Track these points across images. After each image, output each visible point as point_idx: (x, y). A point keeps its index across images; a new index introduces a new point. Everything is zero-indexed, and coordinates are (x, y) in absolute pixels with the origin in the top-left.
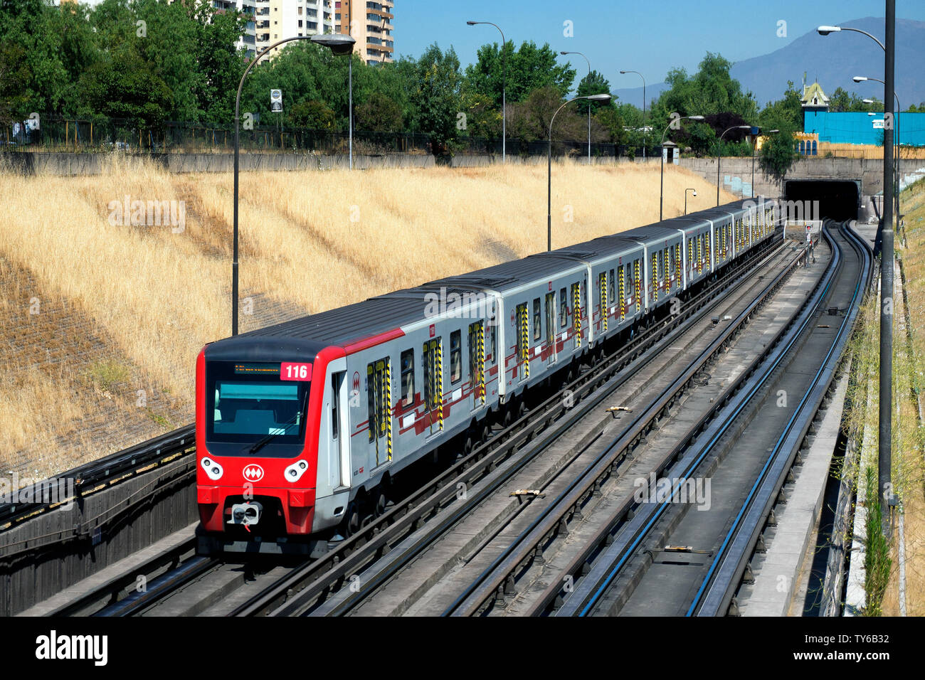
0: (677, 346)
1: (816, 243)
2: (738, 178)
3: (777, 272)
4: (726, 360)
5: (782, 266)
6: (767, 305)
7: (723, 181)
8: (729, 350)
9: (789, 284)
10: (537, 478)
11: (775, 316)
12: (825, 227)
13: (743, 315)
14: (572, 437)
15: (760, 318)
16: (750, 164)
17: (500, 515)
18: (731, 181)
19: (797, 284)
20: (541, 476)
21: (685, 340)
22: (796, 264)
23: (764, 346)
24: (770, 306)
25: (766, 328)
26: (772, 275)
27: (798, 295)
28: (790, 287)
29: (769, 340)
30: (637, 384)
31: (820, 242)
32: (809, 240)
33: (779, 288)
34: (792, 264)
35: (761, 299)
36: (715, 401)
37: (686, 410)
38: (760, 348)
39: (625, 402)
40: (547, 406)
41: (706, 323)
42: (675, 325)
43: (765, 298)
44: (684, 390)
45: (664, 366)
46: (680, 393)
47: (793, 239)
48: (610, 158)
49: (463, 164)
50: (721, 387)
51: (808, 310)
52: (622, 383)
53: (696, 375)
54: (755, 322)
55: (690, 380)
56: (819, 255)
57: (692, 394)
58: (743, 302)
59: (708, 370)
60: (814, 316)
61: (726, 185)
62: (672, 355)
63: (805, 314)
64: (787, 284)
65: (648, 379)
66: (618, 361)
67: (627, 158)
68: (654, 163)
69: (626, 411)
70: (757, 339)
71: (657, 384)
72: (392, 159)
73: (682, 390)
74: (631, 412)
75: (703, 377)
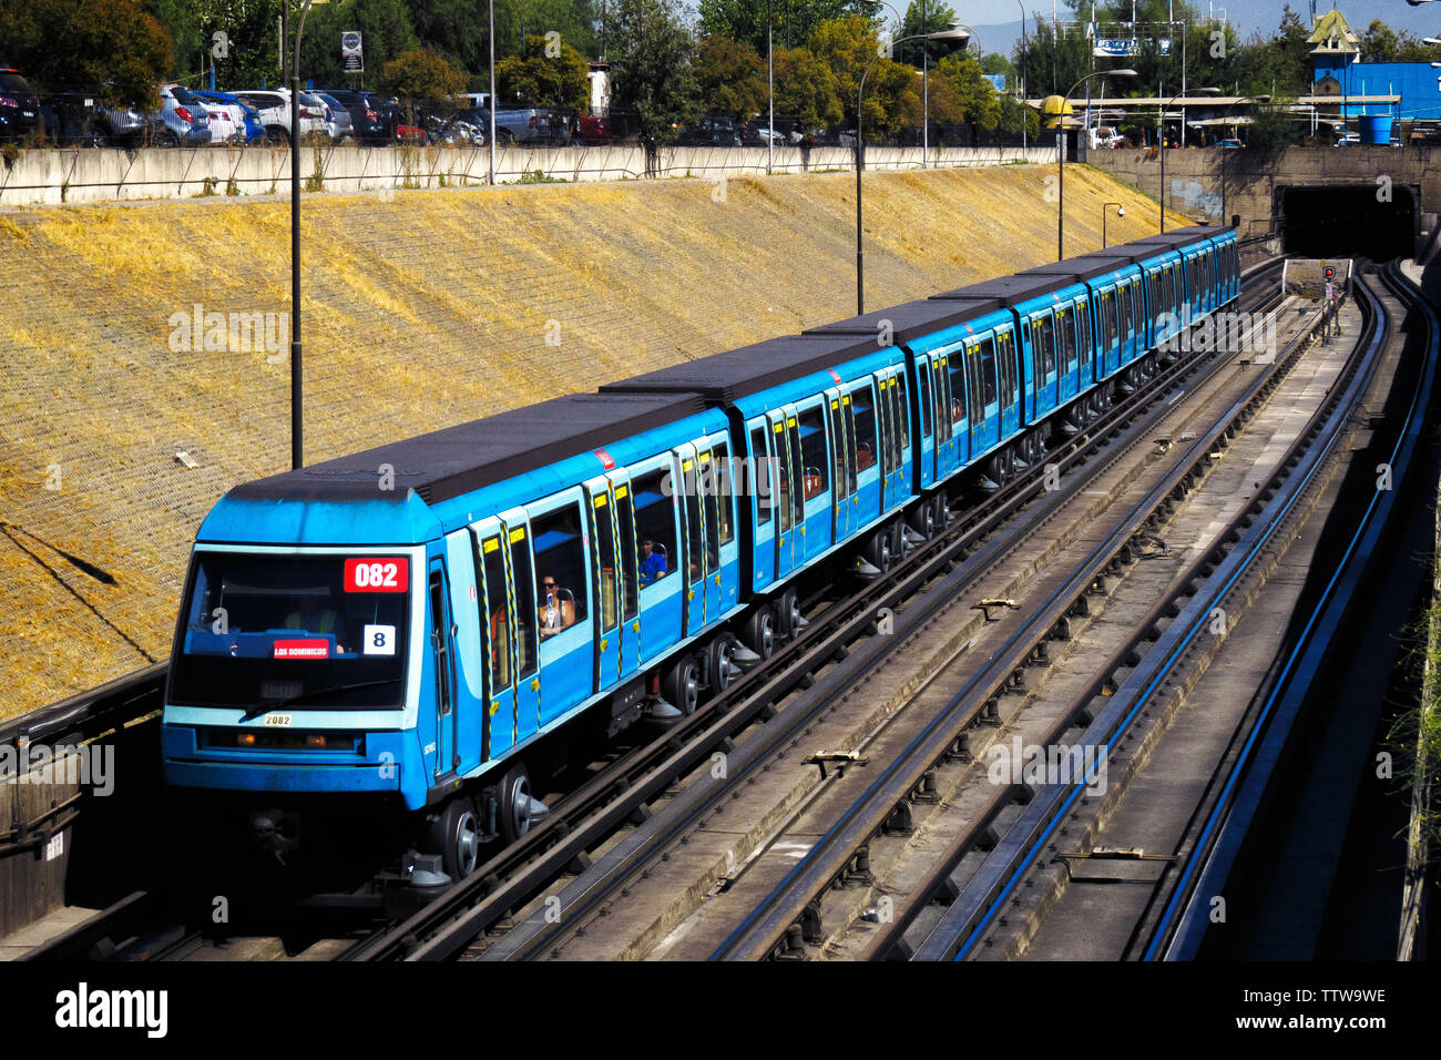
0: (1098, 488)
1: (1342, 301)
2: (1195, 185)
4: (1189, 513)
5: (1279, 343)
6: (1258, 412)
7: (1171, 189)
8: (1194, 496)
9: (1295, 375)
10: (852, 729)
11: (1272, 433)
12: (1357, 270)
13: (1217, 430)
14: (913, 655)
15: (1247, 437)
17: (789, 797)
18: (1183, 189)
19: (1311, 375)
20: (859, 726)
21: (1114, 477)
22: (1307, 339)
23: (1257, 485)
24: (1264, 414)
25: (1258, 454)
27: (1314, 394)
28: (1298, 380)
29: (1262, 477)
30: (1028, 558)
31: (1347, 299)
32: (1329, 295)
33: (1278, 382)
34: (1300, 338)
35: (1247, 401)
36: (1172, 586)
37: (1119, 603)
38: (1249, 490)
39: (1008, 591)
40: (866, 599)
41: (1148, 446)
42: (1091, 451)
43: (1254, 400)
44: (1114, 567)
45: (1075, 526)
46: (1107, 572)
47: (1300, 293)
48: (963, 150)
49: (696, 163)
50: (1181, 562)
51: (1333, 420)
52: (1000, 556)
53: (1137, 541)
54: (1238, 444)
55: (1124, 551)
56: (1349, 319)
57: (1127, 574)
58: (1213, 408)
59: (1157, 531)
60: (1344, 431)
61: (1175, 197)
62: (1090, 505)
63: (1328, 427)
64: (1292, 375)
65: (1049, 547)
66: (991, 516)
67: (994, 150)
68: (1045, 157)
69: (1009, 605)
70: (1243, 475)
71: (1064, 557)
72: (568, 156)
73: (1111, 568)
74: (1018, 608)
75: (1146, 544)
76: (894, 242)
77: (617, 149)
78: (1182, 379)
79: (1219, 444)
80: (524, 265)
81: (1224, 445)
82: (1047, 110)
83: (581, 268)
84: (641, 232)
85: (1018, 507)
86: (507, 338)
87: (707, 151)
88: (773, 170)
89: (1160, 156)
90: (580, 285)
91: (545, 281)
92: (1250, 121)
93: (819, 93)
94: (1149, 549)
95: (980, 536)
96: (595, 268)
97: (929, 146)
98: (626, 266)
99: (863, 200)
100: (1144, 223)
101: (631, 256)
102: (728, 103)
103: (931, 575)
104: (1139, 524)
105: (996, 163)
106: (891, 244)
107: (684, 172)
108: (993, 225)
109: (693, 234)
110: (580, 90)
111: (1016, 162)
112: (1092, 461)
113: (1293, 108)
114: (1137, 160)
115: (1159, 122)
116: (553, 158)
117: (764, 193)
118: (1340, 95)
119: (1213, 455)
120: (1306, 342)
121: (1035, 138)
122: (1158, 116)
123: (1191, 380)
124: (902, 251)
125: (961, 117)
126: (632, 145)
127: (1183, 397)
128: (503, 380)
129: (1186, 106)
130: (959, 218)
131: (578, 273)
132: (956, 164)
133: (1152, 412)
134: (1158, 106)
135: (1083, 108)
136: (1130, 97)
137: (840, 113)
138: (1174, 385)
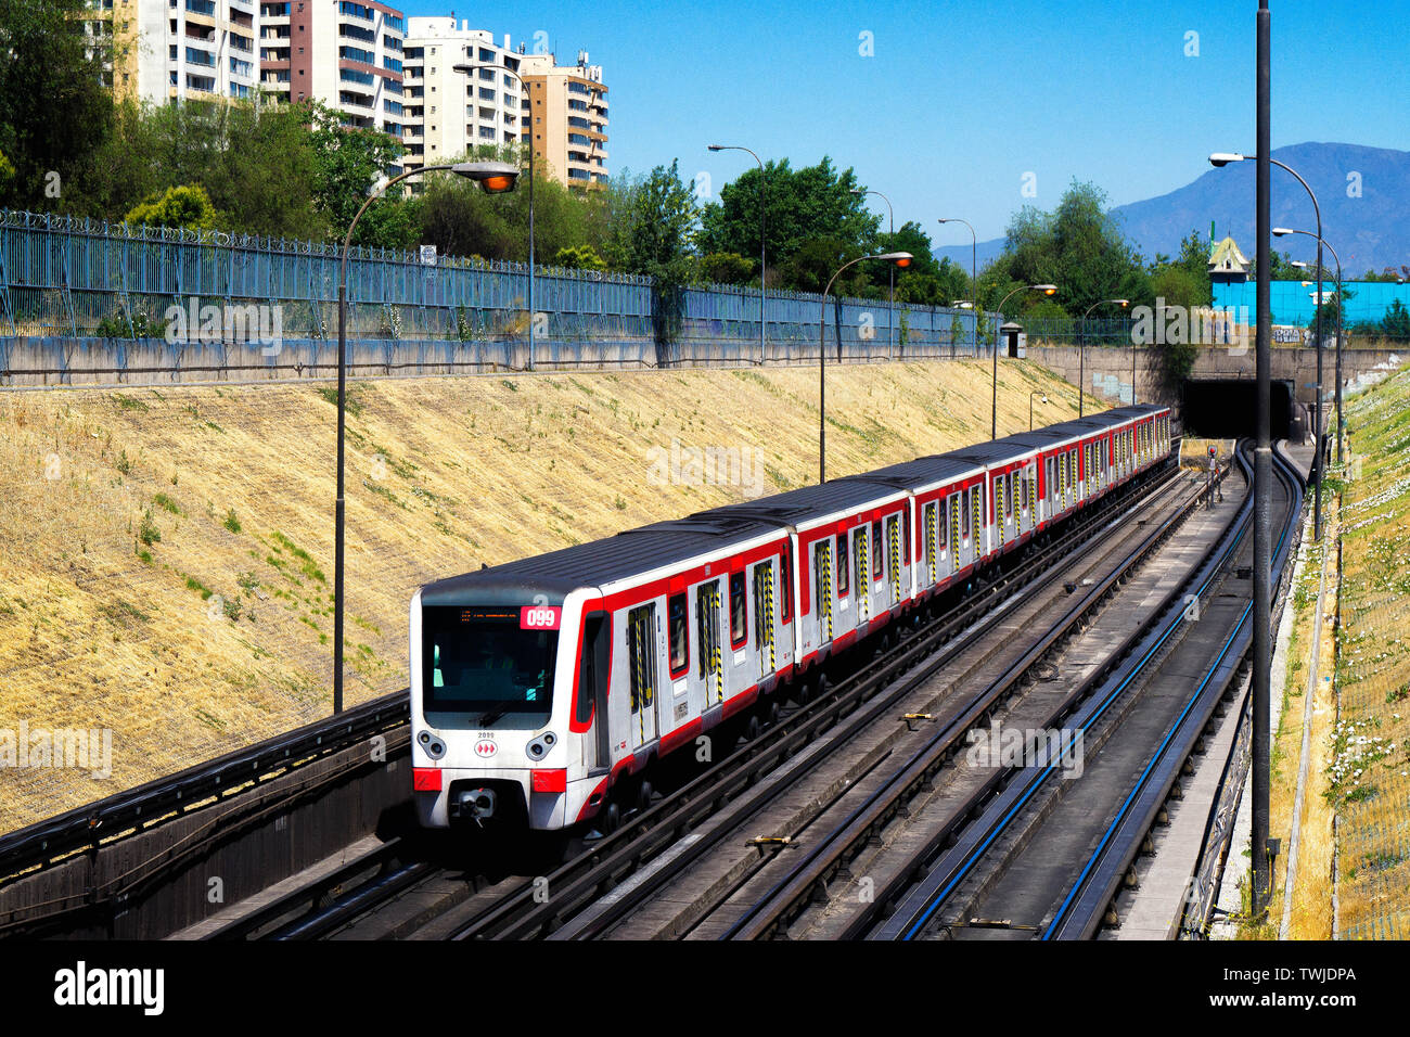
0: (1009, 625)
1: (1226, 474)
2: (1112, 377)
3: (1165, 515)
4: (1081, 645)
5: (1173, 507)
6: (1148, 564)
7: (1089, 380)
8: (1087, 630)
9: (1181, 533)
10: (788, 819)
11: (1158, 580)
12: (1239, 448)
13: (1111, 578)
14: (845, 759)
15: (1137, 583)
16: (1131, 358)
17: (730, 872)
18: (1103, 381)
19: (1194, 533)
20: (796, 815)
21: (1026, 614)
22: (1194, 503)
23: (1139, 624)
24: (1152, 564)
25: (1144, 598)
26: (1158, 519)
27: (1195, 550)
28: (1183, 537)
29: (1145, 617)
30: (947, 680)
31: (1231, 470)
32: (1213, 468)
33: (1167, 539)
34: (1189, 504)
35: (1140, 554)
36: (1062, 704)
38: (1133, 628)
39: (927, 706)
41: (1055, 591)
43: (1146, 553)
44: (1014, 688)
45: (989, 654)
46: (1009, 692)
47: (1193, 466)
48: (923, 347)
49: (701, 356)
50: (1070, 685)
51: (1207, 570)
52: (926, 679)
53: (1035, 667)
54: (1127, 590)
55: (1025, 673)
56: (1232, 487)
57: (1026, 694)
58: (1111, 560)
59: (1054, 659)
60: (1215, 580)
61: (1094, 386)
62: (1001, 638)
63: (1202, 577)
65: (965, 671)
67: (948, 347)
69: (927, 719)
70: (1129, 614)
71: (977, 680)
73: (1012, 689)
74: (935, 721)
75: (1045, 670)
79: (1113, 590)
81: (1116, 591)
88: (766, 363)
89: (1084, 354)
94: (1047, 674)
97: (894, 343)
104: (1038, 654)
105: (950, 358)
111: (966, 357)
114: (1066, 356)
120: (1192, 508)
132: (916, 359)
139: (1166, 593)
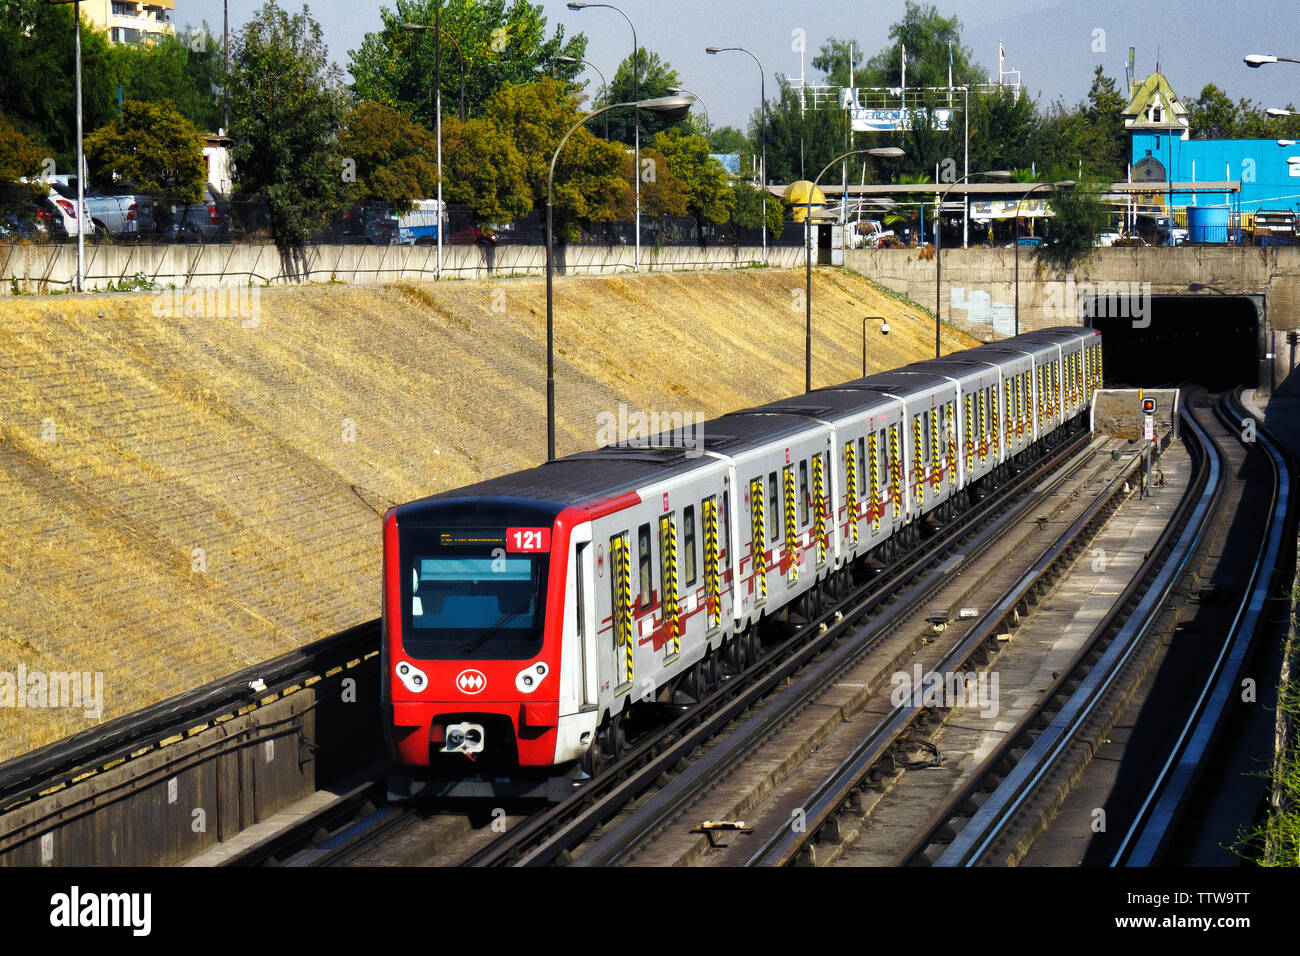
0: (854, 680)
1: (1166, 442)
2: (981, 294)
3: (1077, 507)
5: (1087, 494)
6: (1058, 583)
7: (949, 300)
9: (1105, 535)
11: (1076, 608)
12: (1185, 403)
13: (1005, 606)
15: (1045, 614)
16: (1010, 262)
18: (966, 299)
19: (1125, 535)
21: (874, 665)
22: (1121, 490)
23: (1055, 675)
24: (1065, 585)
25: (1058, 636)
26: (1068, 515)
27: (1128, 560)
28: (1109, 541)
29: (1062, 666)
30: (763, 768)
31: (1174, 438)
32: (1149, 435)
33: (1084, 545)
34: (1113, 489)
35: (1044, 570)
36: (947, 803)
37: (878, 826)
38: (1046, 682)
39: (737, 809)
40: (556, 821)
41: (920, 626)
42: (843, 632)
43: (1053, 566)
44: (872, 780)
45: (823, 729)
46: (862, 786)
47: (1113, 432)
48: (686, 249)
49: (343, 265)
50: (958, 773)
51: (1153, 593)
52: (728, 768)
53: (902, 746)
54: (1032, 623)
55: (885, 757)
56: (1174, 467)
57: (889, 789)
58: (1001, 579)
59: (928, 733)
60: (1166, 607)
61: (956, 310)
62: (842, 702)
63: (1147, 602)
64: (1103, 535)
65: (789, 755)
66: (717, 715)
67: (725, 250)
68: (789, 259)
69: (739, 828)
70: (1038, 662)
71: (811, 767)
72: (178, 255)
73: (868, 781)
74: (749, 832)
75: (914, 750)
76: (597, 366)
77: (241, 247)
78: (960, 541)
79: (1008, 624)
80: (120, 395)
81: (1014, 625)
82: (793, 198)
83: (194, 398)
84: (272, 352)
85: (750, 703)
86: (97, 487)
87: (358, 249)
88: (442, 274)
89: (935, 258)
90: (192, 420)
91: (145, 414)
92: (1052, 214)
93: (501, 177)
94: (919, 756)
95: (702, 740)
96: (212, 398)
97: (641, 244)
98: (251, 395)
99: (556, 310)
100: (916, 343)
101: (258, 382)
102: (385, 188)
103: (638, 790)
104: (905, 725)
105: (728, 266)
106: (592, 368)
107: (327, 277)
108: (723, 345)
109: (339, 356)
110: (195, 170)
111: (755, 265)
112: (846, 645)
113: (1104, 197)
114: (909, 260)
115: (936, 213)
116: (159, 259)
117: (429, 305)
118: (1163, 181)
119: (1000, 637)
120: (1119, 495)
121: (778, 234)
122: (934, 207)
123: (973, 543)
124: (606, 378)
125: (683, 208)
126: (262, 241)
127: (963, 563)
128: (92, 543)
129: (969, 194)
130: (680, 336)
131: (188, 405)
132: (676, 267)
133: (924, 582)
134: (934, 194)
135: (839, 196)
136: (898, 183)
137: (530, 203)
138: (952, 549)
139: (1091, 628)
